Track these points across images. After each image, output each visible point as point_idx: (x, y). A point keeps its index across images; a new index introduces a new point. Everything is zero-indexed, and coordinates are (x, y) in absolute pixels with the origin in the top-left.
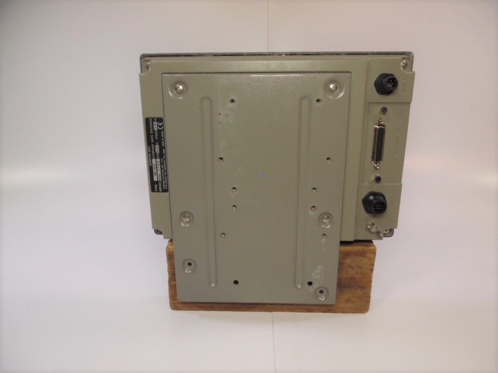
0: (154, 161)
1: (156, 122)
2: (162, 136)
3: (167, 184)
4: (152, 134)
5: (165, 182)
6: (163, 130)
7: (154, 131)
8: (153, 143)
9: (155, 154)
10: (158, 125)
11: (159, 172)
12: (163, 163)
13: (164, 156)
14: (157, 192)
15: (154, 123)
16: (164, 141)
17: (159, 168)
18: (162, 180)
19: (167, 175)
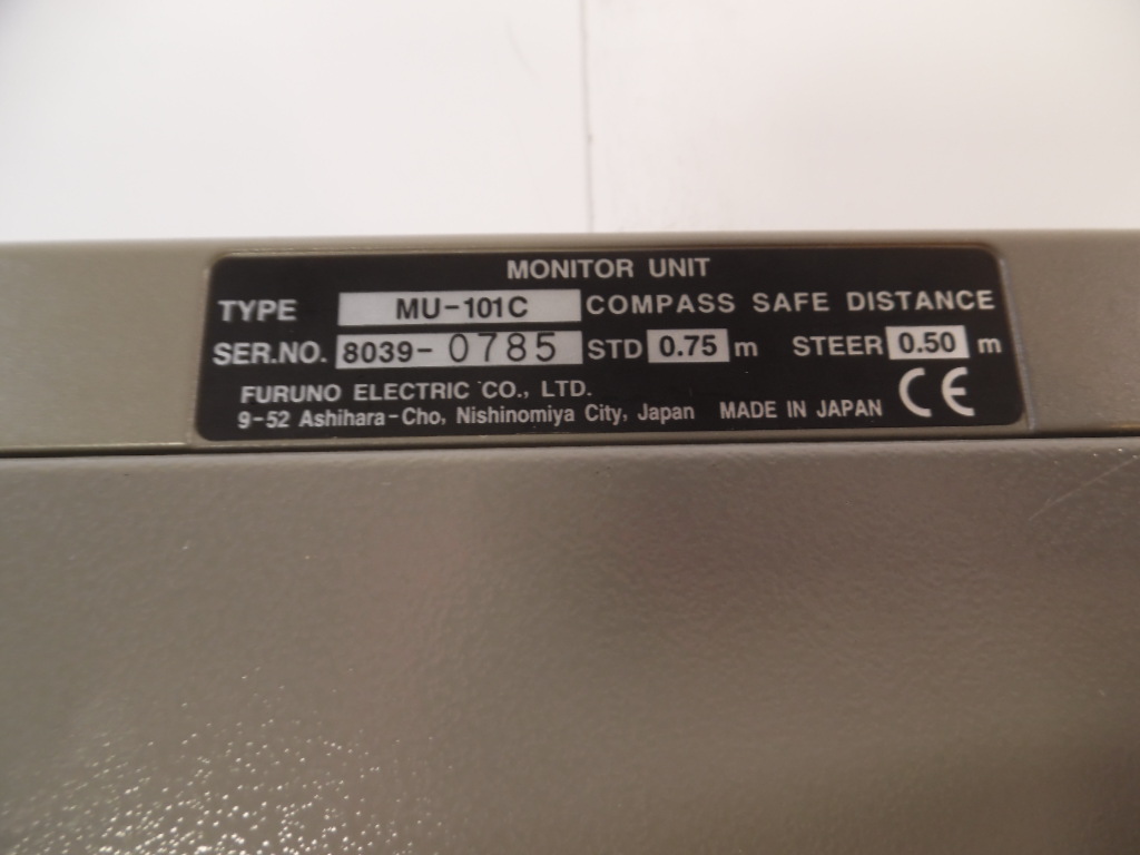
0: (564, 305)
1: (961, 352)
2: (831, 409)
3: (295, 431)
4: (836, 301)
5: (317, 407)
6: (896, 417)
7: (875, 323)
8: (744, 303)
9: (637, 326)
10: (937, 369)
11: (435, 352)
12: (536, 402)
13: (607, 412)
14: (214, 312)
15: (959, 332)
16: (783, 421)
17: (477, 352)
18: (349, 379)
19: (394, 428)
